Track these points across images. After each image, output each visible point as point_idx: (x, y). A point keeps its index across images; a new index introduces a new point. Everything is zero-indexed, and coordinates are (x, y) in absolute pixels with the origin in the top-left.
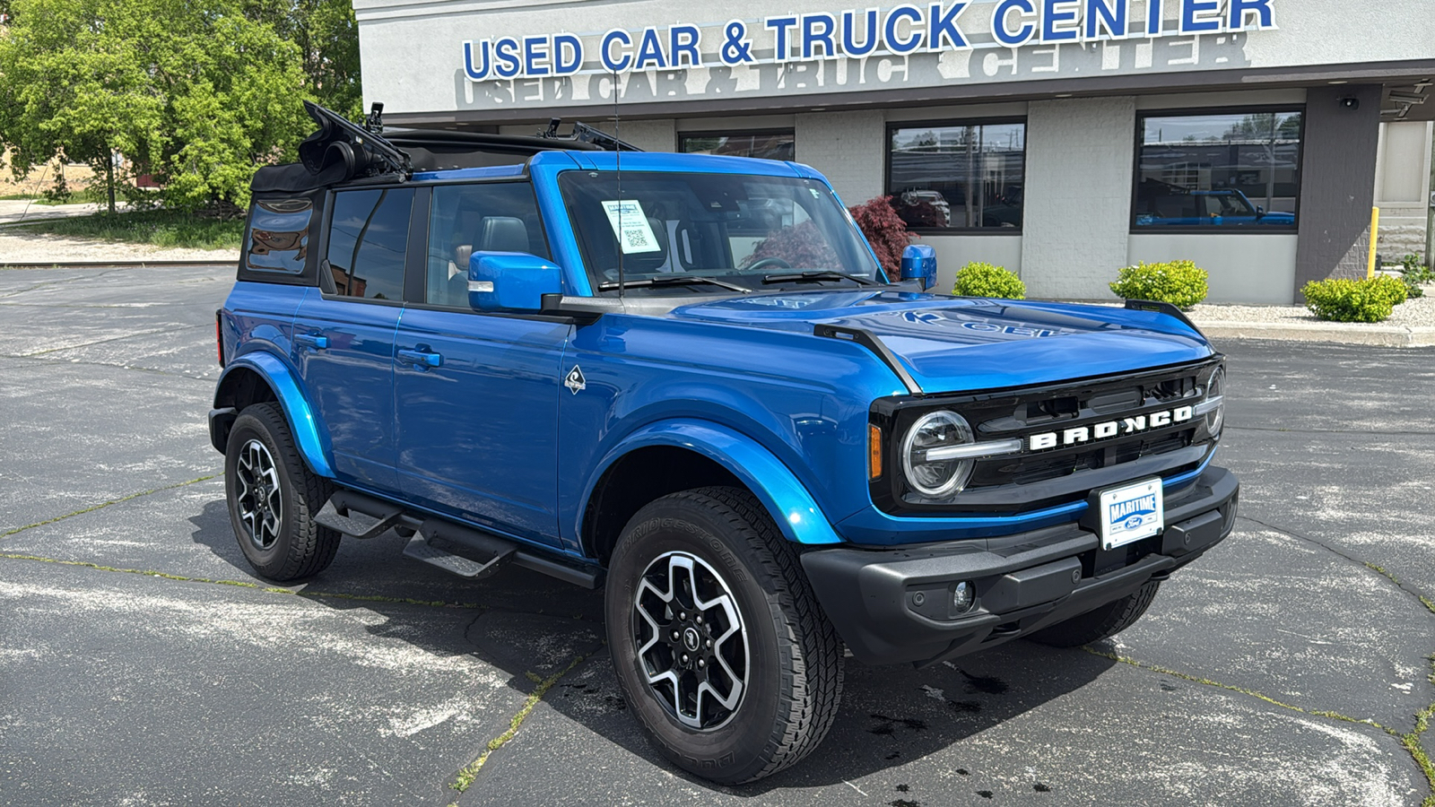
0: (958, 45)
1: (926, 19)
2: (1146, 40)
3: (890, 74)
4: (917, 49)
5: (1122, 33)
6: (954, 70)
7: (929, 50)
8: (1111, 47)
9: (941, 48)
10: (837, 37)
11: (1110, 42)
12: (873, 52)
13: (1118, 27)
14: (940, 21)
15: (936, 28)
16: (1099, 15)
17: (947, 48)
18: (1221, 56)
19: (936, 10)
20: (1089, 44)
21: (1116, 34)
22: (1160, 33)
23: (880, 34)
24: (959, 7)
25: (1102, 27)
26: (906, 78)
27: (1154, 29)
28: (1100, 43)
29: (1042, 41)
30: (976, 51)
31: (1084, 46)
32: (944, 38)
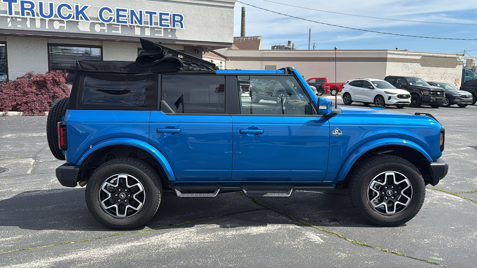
0: (86, 20)
1: (73, 10)
2: (148, 27)
3: (59, 27)
4: (70, 19)
5: (142, 24)
6: (84, 28)
7: (75, 20)
8: (137, 28)
9: (80, 20)
10: (36, 9)
11: (137, 26)
12: (52, 18)
13: (140, 22)
14: (79, 11)
15: (78, 13)
16: (134, 18)
17: (82, 20)
18: (170, 35)
19: (77, 7)
20: (130, 26)
21: (140, 24)
22: (153, 26)
23: (55, 11)
24: (86, 7)
25: (135, 21)
26: (65, 29)
27: (151, 24)
28: (134, 26)
29: (116, 23)
30: (91, 23)
31: (129, 26)
32: (81, 16)
